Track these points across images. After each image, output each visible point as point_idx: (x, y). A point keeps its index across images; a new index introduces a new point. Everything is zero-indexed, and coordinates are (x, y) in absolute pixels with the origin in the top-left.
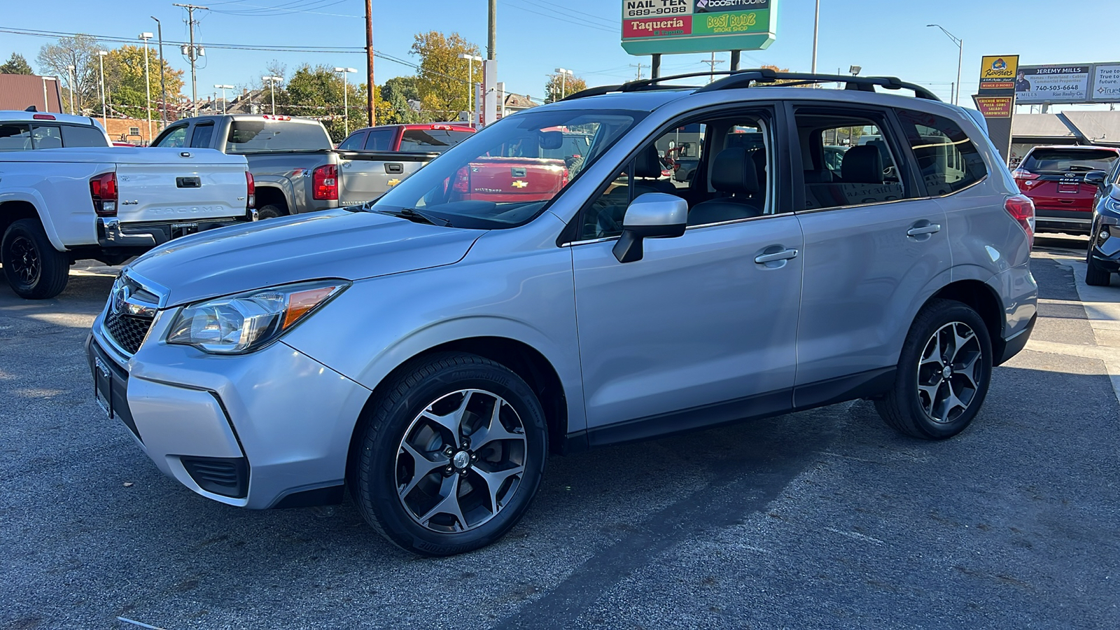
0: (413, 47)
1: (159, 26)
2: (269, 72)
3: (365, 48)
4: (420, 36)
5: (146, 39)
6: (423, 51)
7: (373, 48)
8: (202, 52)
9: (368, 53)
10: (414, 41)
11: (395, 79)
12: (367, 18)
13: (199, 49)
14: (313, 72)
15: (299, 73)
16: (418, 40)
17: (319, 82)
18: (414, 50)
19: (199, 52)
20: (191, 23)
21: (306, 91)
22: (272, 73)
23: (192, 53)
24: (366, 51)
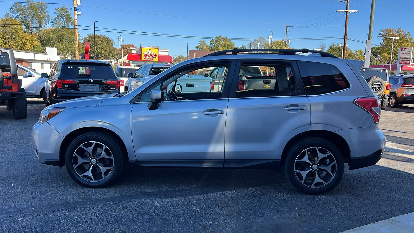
0: (379, 34)
1: (272, 34)
2: (320, 47)
3: (344, 37)
4: (383, 30)
5: (270, 38)
6: (383, 36)
7: (347, 37)
8: (289, 42)
9: (345, 39)
10: (380, 32)
11: (374, 47)
12: (346, 26)
13: (288, 41)
14: (336, 46)
15: (331, 47)
16: (382, 31)
17: (338, 50)
18: (379, 36)
19: (288, 42)
20: (286, 32)
21: (333, 53)
22: (321, 47)
23: (286, 42)
24: (344, 38)
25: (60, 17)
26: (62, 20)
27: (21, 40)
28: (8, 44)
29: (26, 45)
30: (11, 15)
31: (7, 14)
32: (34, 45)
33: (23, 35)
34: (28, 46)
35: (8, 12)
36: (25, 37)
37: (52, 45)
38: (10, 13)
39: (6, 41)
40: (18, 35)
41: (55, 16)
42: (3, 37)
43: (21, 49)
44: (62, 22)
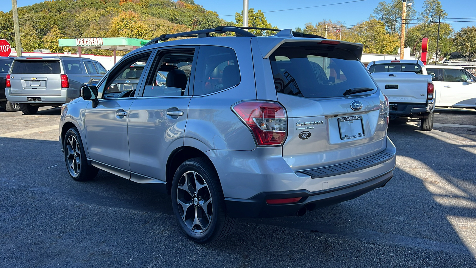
25: (428, 11)
26: (431, 14)
27: (382, 42)
28: (369, 47)
29: (386, 48)
30: (374, 16)
31: (371, 16)
32: (395, 46)
33: (385, 36)
34: (388, 49)
35: (372, 14)
36: (386, 38)
37: (416, 45)
38: (374, 15)
39: (367, 45)
40: (380, 36)
41: (423, 10)
42: (364, 41)
43: (381, 53)
44: (431, 17)
